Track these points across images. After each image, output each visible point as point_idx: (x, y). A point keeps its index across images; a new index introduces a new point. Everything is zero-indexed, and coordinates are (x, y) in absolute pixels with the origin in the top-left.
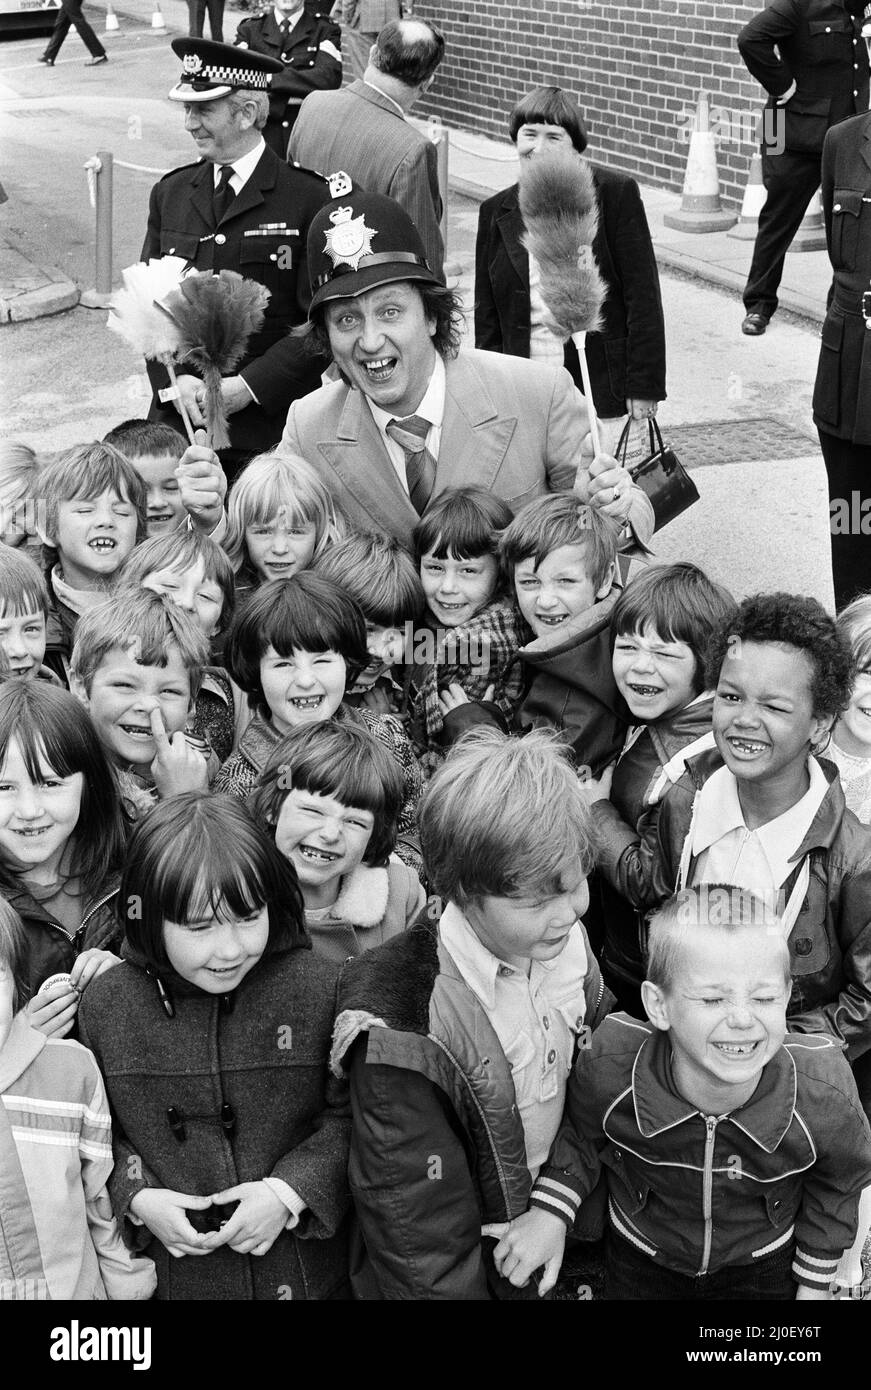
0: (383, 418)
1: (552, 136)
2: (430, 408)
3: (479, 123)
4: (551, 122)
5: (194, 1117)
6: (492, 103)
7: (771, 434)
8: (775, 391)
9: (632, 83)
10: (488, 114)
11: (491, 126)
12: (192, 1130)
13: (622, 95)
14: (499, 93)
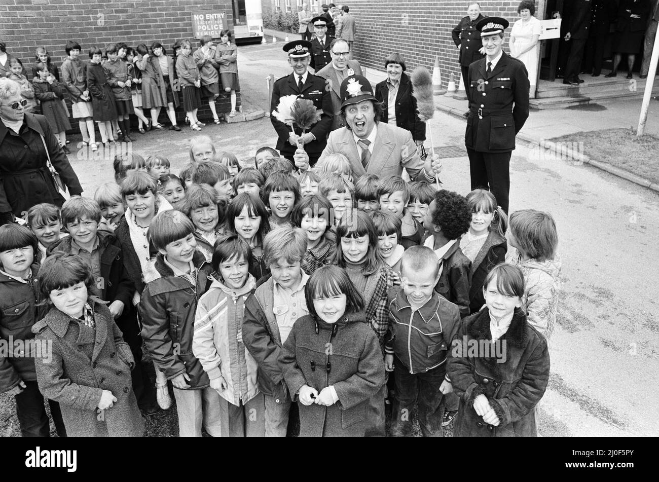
0: (357, 139)
1: (397, 67)
2: (371, 138)
3: (375, 66)
4: (397, 63)
5: (318, 365)
6: (379, 60)
7: (456, 150)
8: (456, 139)
9: (417, 54)
10: (377, 63)
11: (378, 67)
12: (317, 368)
13: (415, 58)
14: (380, 58)
